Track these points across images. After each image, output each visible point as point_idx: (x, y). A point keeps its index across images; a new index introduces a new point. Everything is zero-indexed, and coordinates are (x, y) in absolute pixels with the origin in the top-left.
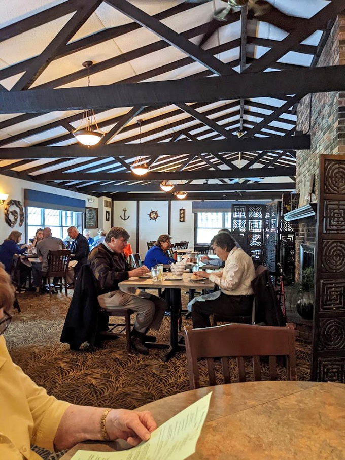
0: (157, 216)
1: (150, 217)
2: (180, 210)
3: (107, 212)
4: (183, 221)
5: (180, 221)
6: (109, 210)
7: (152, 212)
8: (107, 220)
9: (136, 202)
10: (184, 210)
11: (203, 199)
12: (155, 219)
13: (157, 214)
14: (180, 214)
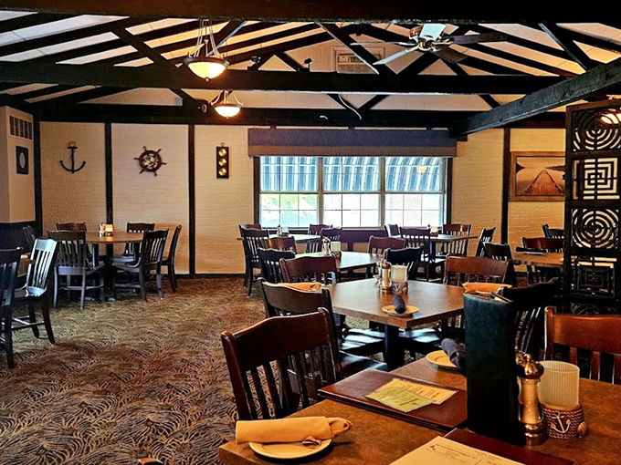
0: (160, 163)
1: (141, 165)
2: (219, 149)
3: (20, 150)
4: (226, 176)
5: (219, 176)
6: (27, 143)
7: (147, 153)
8: (22, 170)
9: (101, 127)
10: (227, 149)
11: (273, 124)
12: (154, 170)
13: (159, 158)
14: (219, 159)
